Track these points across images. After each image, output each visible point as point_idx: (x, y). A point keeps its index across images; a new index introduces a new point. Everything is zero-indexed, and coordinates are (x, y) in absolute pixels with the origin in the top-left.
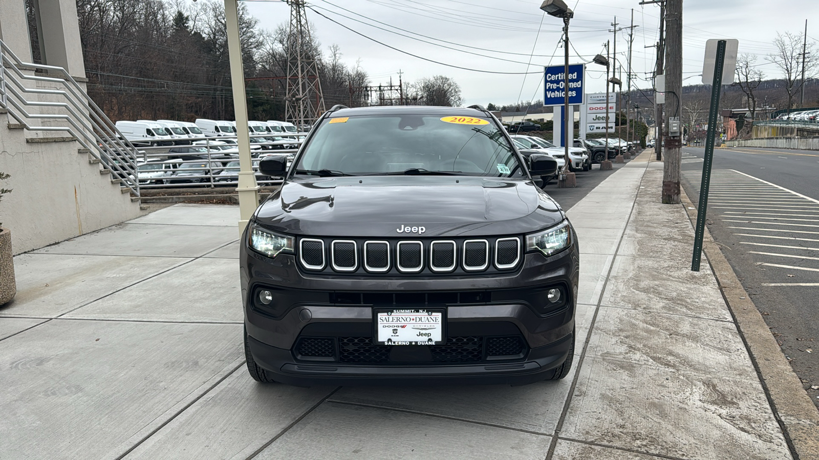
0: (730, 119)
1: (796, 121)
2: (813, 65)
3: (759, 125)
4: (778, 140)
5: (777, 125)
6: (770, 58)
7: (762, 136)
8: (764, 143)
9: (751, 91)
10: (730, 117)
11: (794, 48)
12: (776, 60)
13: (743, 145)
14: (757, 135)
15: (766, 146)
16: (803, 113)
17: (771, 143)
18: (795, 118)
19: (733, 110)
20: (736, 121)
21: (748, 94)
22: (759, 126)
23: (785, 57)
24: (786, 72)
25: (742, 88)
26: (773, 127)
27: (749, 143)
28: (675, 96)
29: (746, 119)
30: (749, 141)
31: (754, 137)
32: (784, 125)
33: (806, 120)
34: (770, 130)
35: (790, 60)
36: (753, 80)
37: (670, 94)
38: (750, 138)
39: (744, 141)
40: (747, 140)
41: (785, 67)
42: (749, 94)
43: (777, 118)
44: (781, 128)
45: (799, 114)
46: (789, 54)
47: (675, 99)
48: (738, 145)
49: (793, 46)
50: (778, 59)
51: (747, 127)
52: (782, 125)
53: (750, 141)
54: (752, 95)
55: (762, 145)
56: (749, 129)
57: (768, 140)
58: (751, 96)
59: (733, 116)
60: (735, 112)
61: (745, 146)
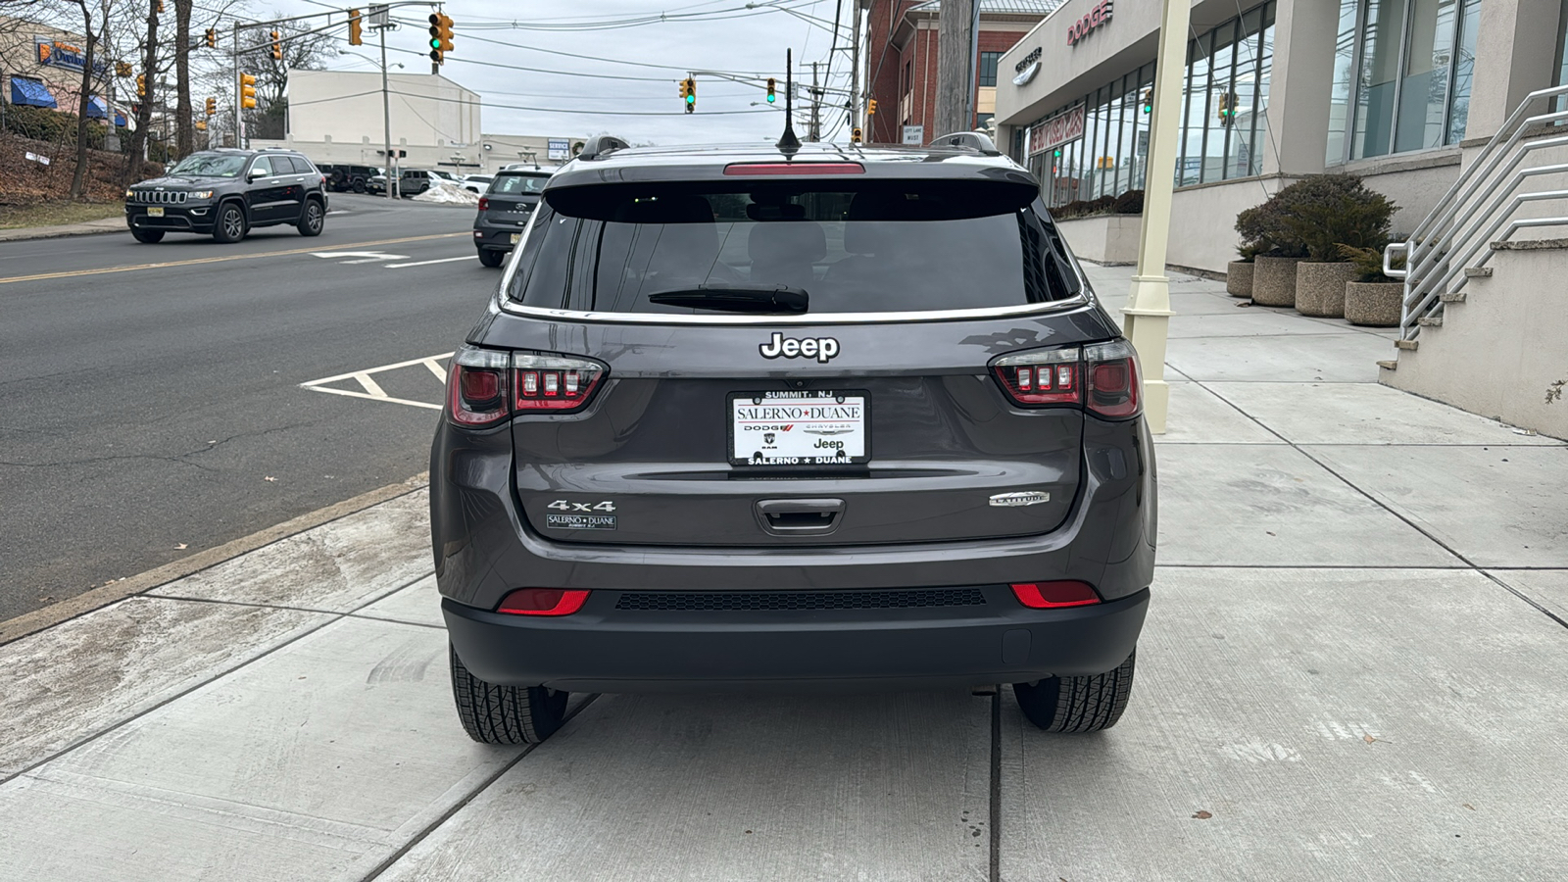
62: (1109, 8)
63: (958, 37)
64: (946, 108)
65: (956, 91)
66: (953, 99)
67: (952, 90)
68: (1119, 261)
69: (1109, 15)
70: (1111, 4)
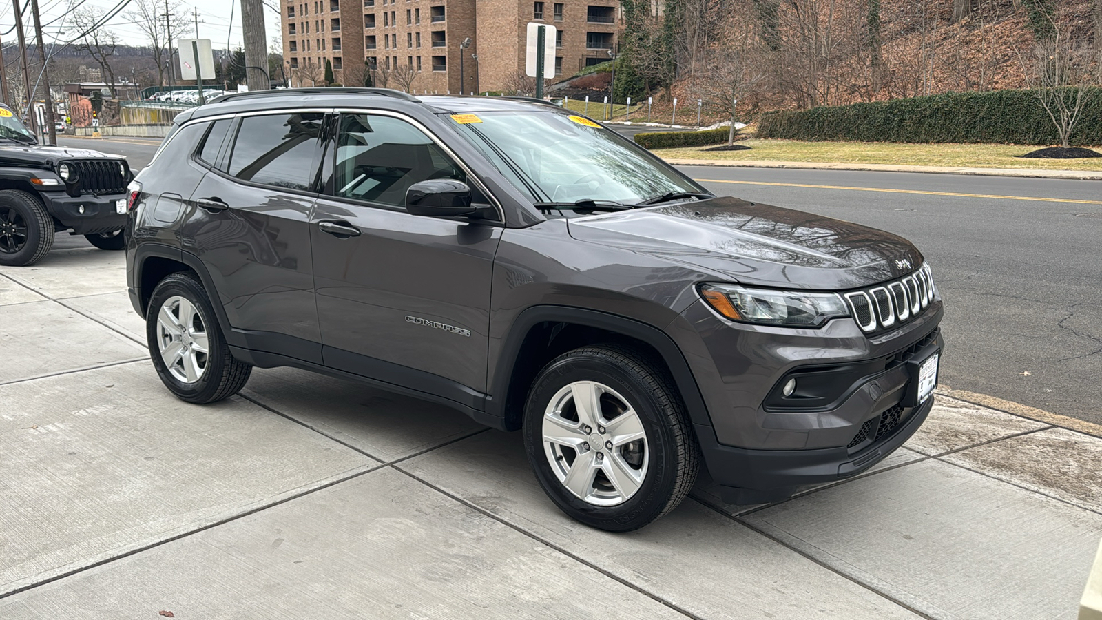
0: (79, 97)
1: (181, 103)
2: (182, 31)
3: (130, 106)
4: (164, 127)
5: (156, 107)
6: (128, 17)
7: (137, 121)
8: (145, 131)
9: (104, 60)
10: (80, 94)
11: (156, 7)
12: (136, 20)
13: (111, 134)
14: (128, 120)
15: (146, 135)
16: (185, 93)
17: (154, 131)
18: (177, 100)
19: (81, 84)
20: (90, 99)
21: (102, 63)
22: (130, 108)
23: (146, 17)
24: (151, 37)
25: (93, 54)
26: (151, 110)
27: (119, 130)
28: (263, 73)
29: (103, 98)
30: (118, 128)
31: (125, 123)
32: (168, 108)
33: (193, 102)
34: (148, 114)
35: (153, 22)
36: (105, 43)
37: (256, 70)
38: (118, 124)
39: (111, 128)
40: (116, 126)
41: (149, 30)
42: (104, 64)
43: (152, 97)
44: (163, 111)
45: (180, 93)
46: (151, 14)
47: (263, 78)
48: (103, 133)
49: (155, 3)
50: (139, 18)
51: (110, 108)
52: (164, 108)
53: (122, 128)
54: (107, 65)
55: (140, 133)
56: (114, 112)
57: (149, 127)
58: (105, 66)
59: (84, 92)
60: (85, 88)
61: (113, 135)
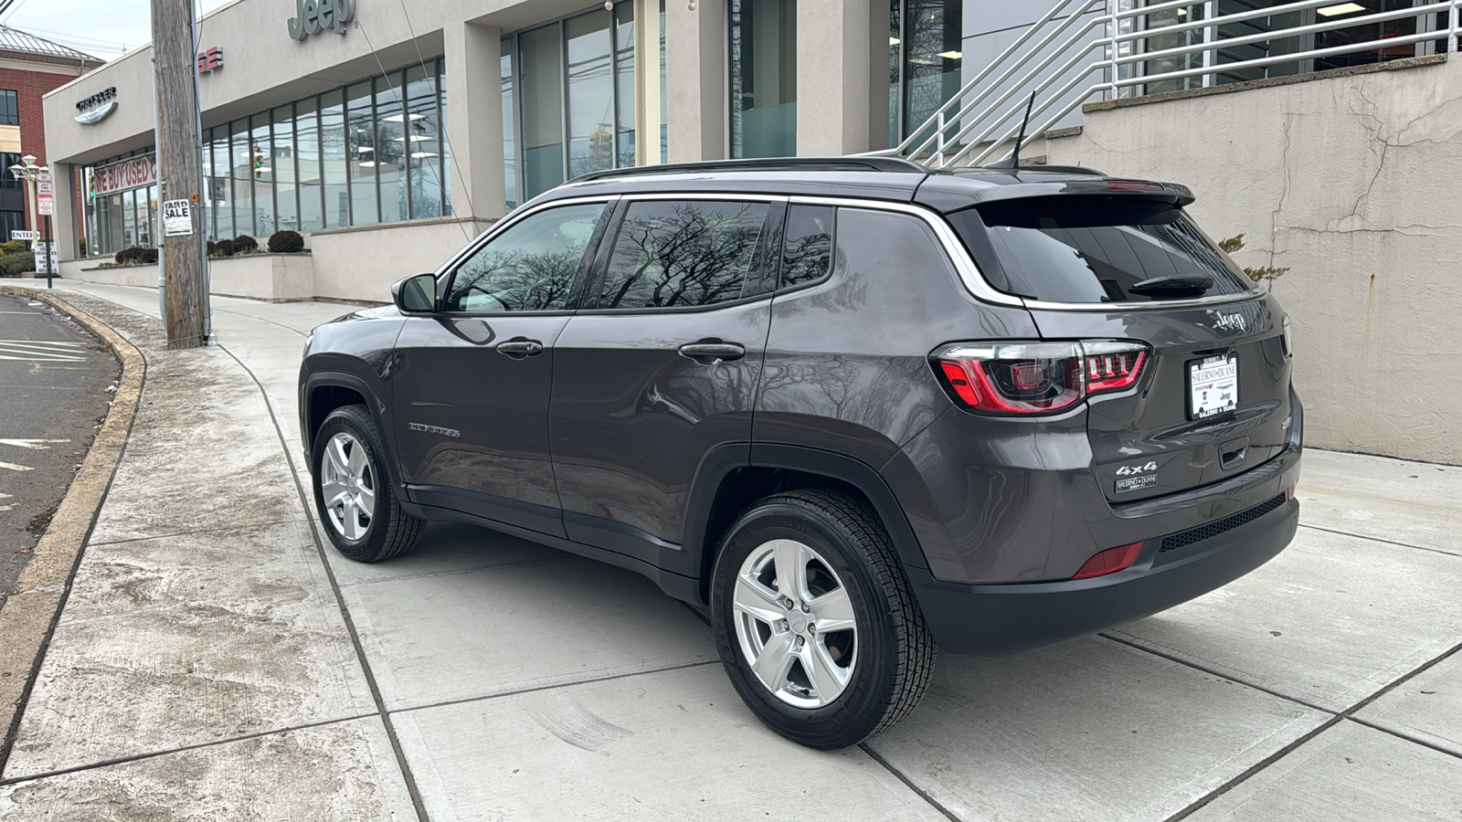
62: (218, 56)
63: (182, 73)
64: (177, 143)
65: (186, 126)
66: (184, 134)
67: (181, 125)
68: (287, 297)
69: (219, 63)
70: (220, 53)
